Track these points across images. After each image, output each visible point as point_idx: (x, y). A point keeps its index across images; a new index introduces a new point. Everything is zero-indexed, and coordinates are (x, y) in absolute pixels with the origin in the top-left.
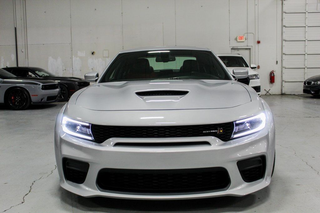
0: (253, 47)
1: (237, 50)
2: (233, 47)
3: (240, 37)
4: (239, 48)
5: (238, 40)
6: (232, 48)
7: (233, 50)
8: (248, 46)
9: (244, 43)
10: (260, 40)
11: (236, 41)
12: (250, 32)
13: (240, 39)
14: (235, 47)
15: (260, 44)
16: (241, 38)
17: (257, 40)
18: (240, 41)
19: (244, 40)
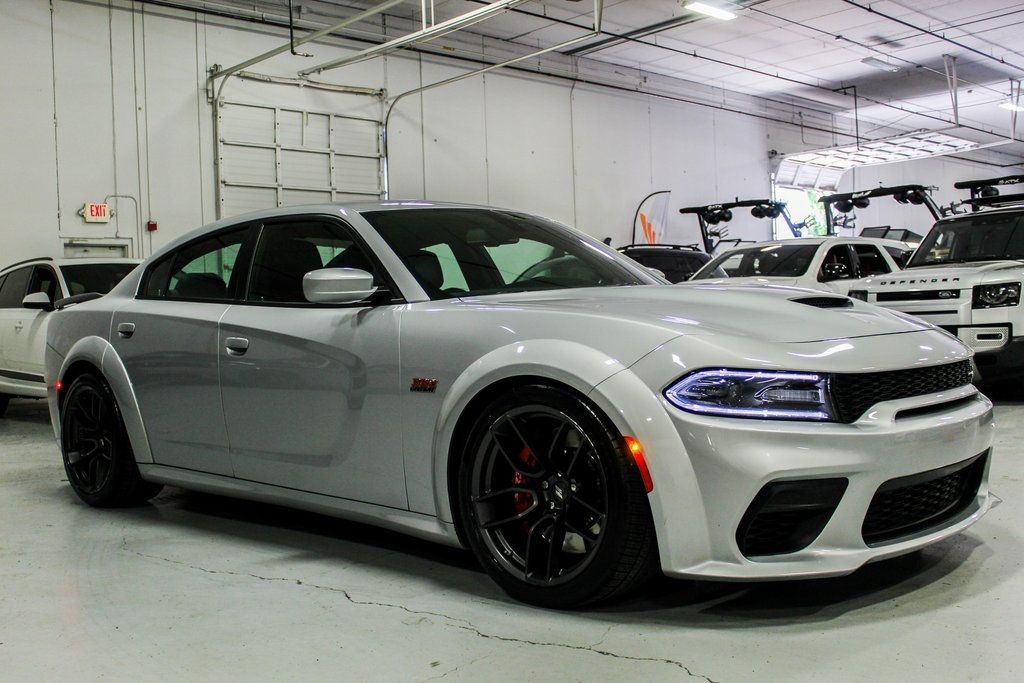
0: (135, 240)
1: (82, 249)
2: (72, 239)
3: (94, 208)
4: (90, 242)
5: (89, 218)
6: (67, 241)
7: (70, 251)
8: (118, 238)
9: (106, 226)
10: (154, 220)
11: (80, 219)
12: (124, 194)
13: (94, 213)
14: (78, 239)
15: (155, 234)
16: (99, 211)
17: (145, 221)
18: (94, 219)
19: (106, 218)
